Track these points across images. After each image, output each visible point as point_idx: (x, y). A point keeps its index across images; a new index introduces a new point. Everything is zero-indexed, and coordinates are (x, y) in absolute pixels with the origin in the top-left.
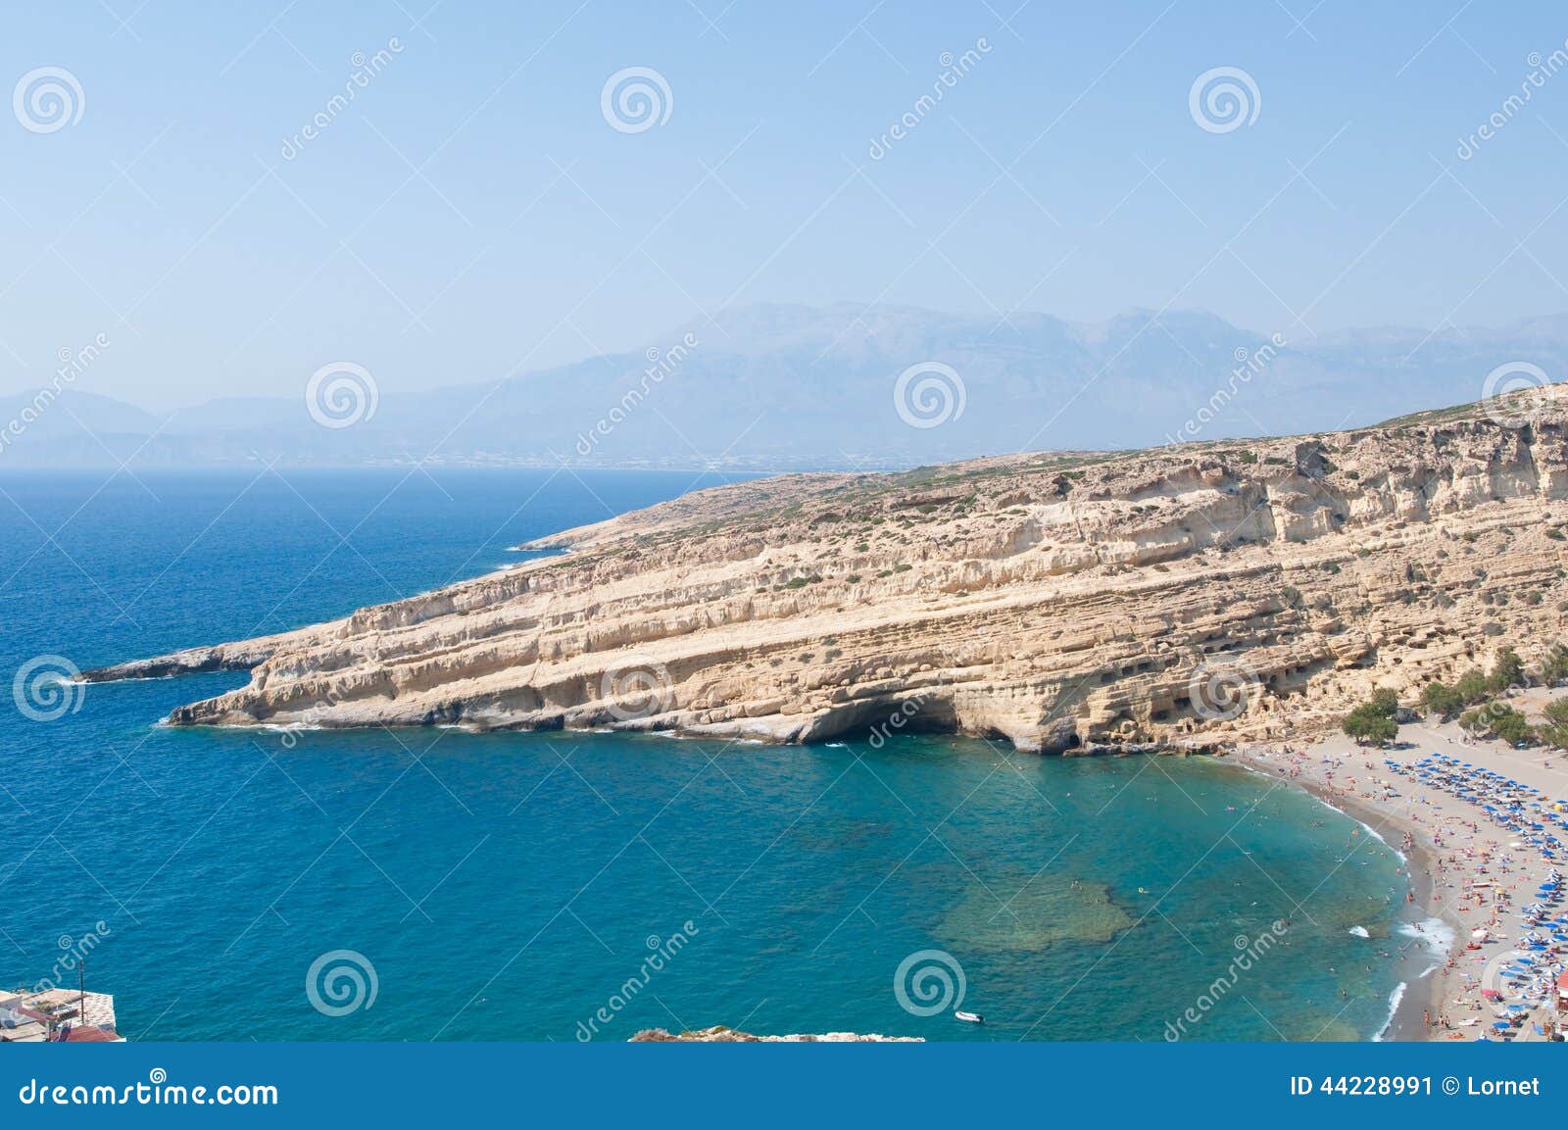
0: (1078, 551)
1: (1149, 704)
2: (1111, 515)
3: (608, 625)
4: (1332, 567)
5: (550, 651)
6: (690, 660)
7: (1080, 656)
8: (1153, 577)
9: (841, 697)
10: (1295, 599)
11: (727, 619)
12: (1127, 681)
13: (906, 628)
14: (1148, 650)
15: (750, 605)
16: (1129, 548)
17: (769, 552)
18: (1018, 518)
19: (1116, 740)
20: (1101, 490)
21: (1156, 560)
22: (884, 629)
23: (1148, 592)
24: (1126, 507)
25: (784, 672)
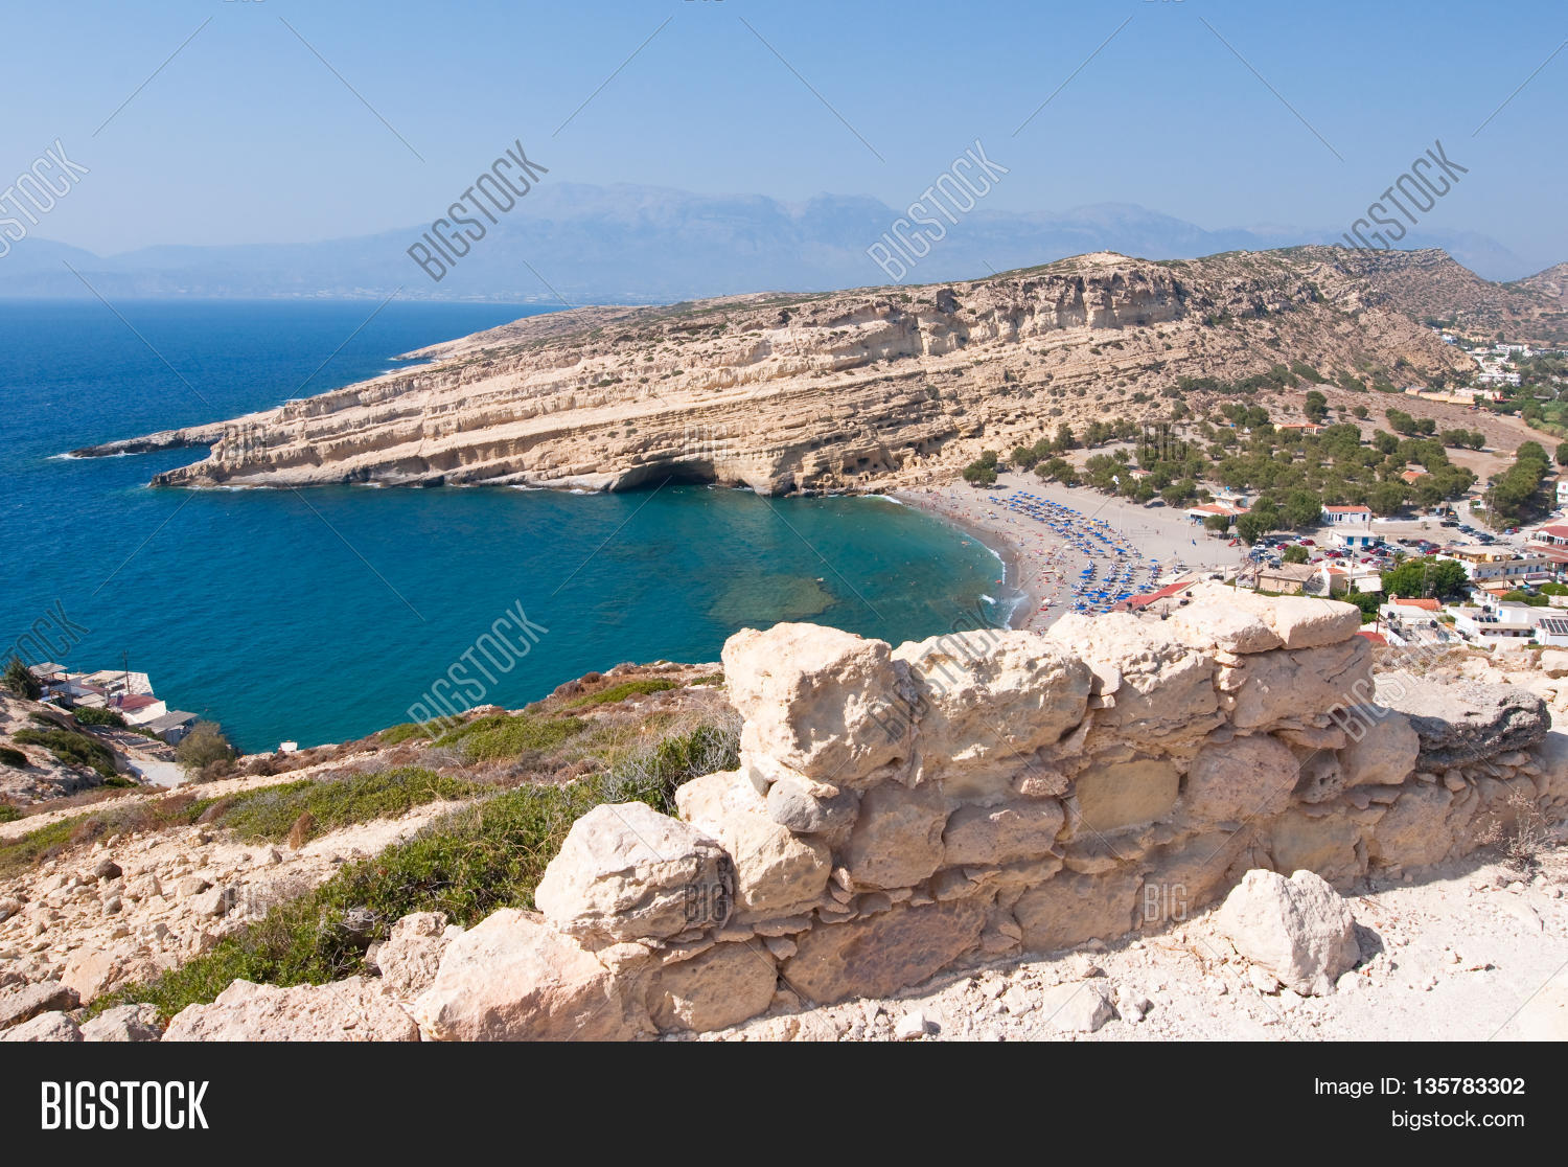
0: (797, 361)
1: (842, 462)
2: (817, 337)
3: (471, 413)
4: (958, 372)
5: (432, 431)
6: (532, 436)
7: (797, 431)
8: (845, 379)
9: (638, 460)
10: (933, 392)
11: (557, 408)
12: (827, 448)
13: (681, 414)
14: (841, 427)
15: (573, 399)
16: (829, 359)
17: (584, 362)
18: (755, 339)
19: (821, 486)
20: (810, 320)
21: (846, 368)
22: (666, 414)
23: (841, 389)
24: (827, 332)
25: (598, 444)
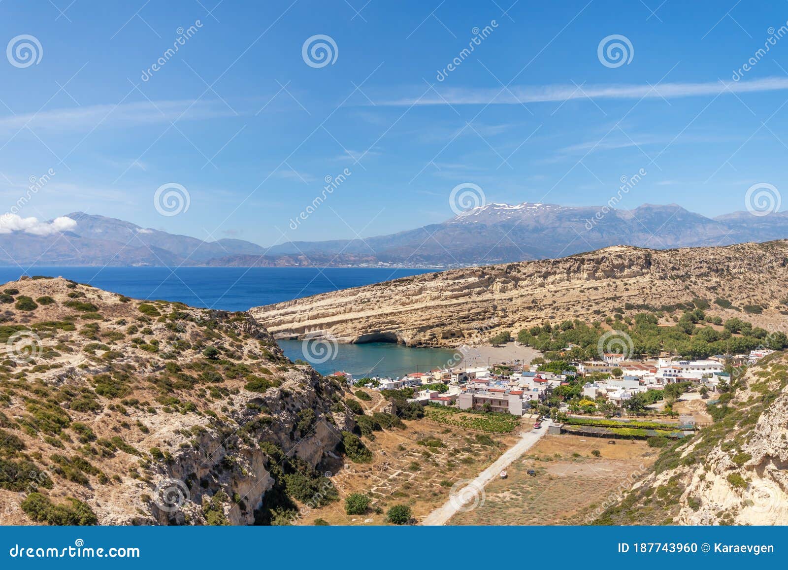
0: (436, 294)
1: (442, 334)
2: (446, 284)
3: (314, 313)
4: (511, 300)
5: (298, 320)
6: (332, 322)
7: (424, 322)
8: (455, 301)
9: (366, 332)
10: (495, 307)
11: (345, 312)
12: (436, 329)
13: (387, 315)
14: (443, 320)
15: (351, 308)
16: (449, 293)
17: (360, 294)
18: (422, 285)
19: (432, 344)
20: (445, 277)
21: (456, 297)
22: (381, 315)
23: (450, 305)
24: (451, 282)
25: (353, 326)
